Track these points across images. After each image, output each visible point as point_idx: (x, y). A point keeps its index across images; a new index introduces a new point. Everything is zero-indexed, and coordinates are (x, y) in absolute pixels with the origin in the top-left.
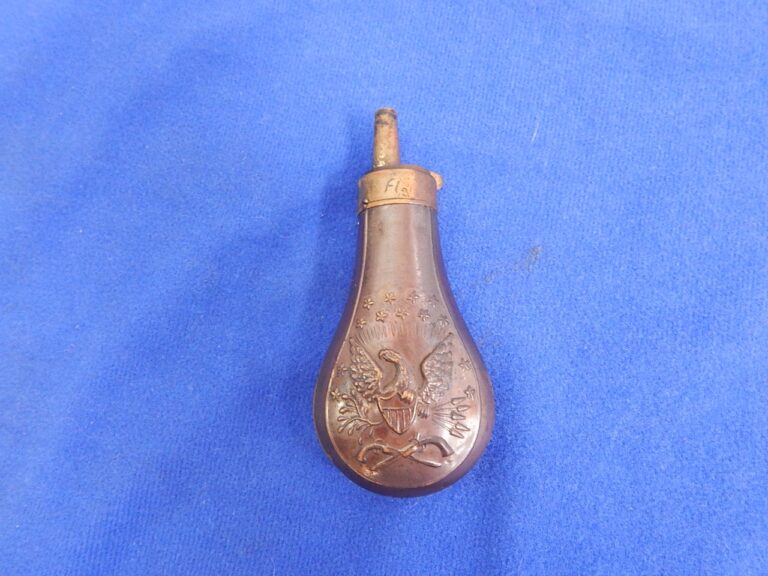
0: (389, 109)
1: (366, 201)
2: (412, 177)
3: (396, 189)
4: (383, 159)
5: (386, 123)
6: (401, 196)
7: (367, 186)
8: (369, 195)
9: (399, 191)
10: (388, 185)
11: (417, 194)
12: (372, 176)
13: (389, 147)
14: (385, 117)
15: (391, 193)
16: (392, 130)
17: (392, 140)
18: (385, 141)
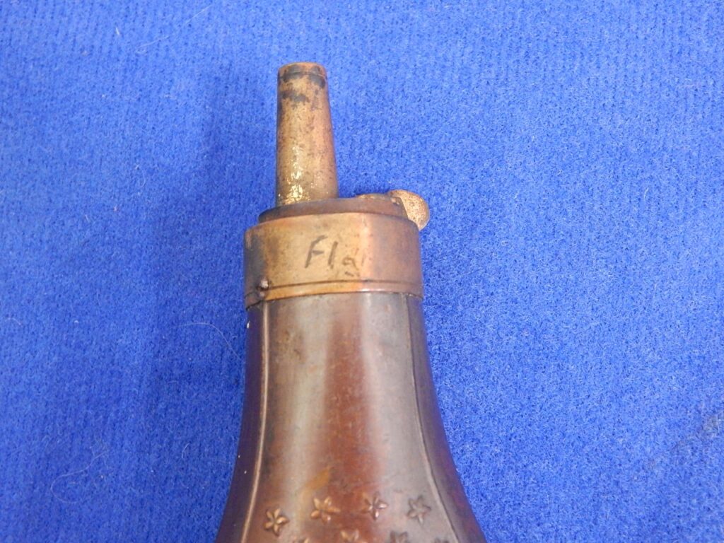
0: (309, 66)
1: (265, 284)
2: (365, 231)
3: (330, 261)
4: (298, 182)
5: (304, 98)
6: (342, 276)
7: (265, 248)
8: (271, 272)
9: (338, 264)
10: (312, 252)
11: (377, 269)
12: (277, 227)
13: (311, 154)
14: (299, 84)
15: (320, 269)
16: (317, 113)
17: (319, 136)
18: (301, 139)
